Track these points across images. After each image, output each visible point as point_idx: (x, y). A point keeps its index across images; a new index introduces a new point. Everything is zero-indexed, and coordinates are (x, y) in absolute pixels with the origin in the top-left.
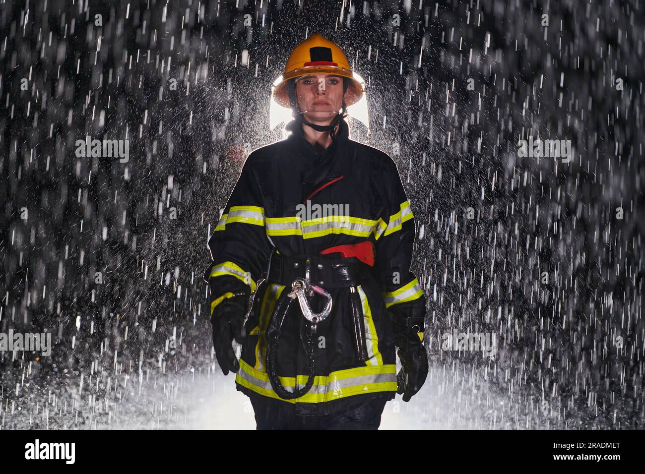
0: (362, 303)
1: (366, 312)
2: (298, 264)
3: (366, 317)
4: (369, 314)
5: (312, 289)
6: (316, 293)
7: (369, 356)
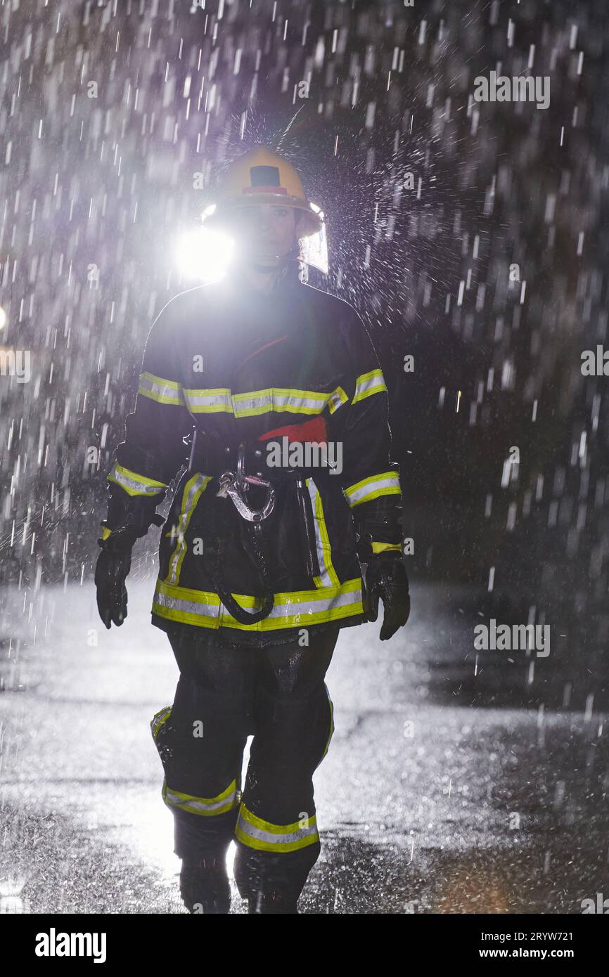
0: (312, 501)
1: (317, 513)
2: (230, 449)
3: (317, 518)
4: (321, 515)
5: (247, 482)
6: (251, 485)
7: (322, 569)
